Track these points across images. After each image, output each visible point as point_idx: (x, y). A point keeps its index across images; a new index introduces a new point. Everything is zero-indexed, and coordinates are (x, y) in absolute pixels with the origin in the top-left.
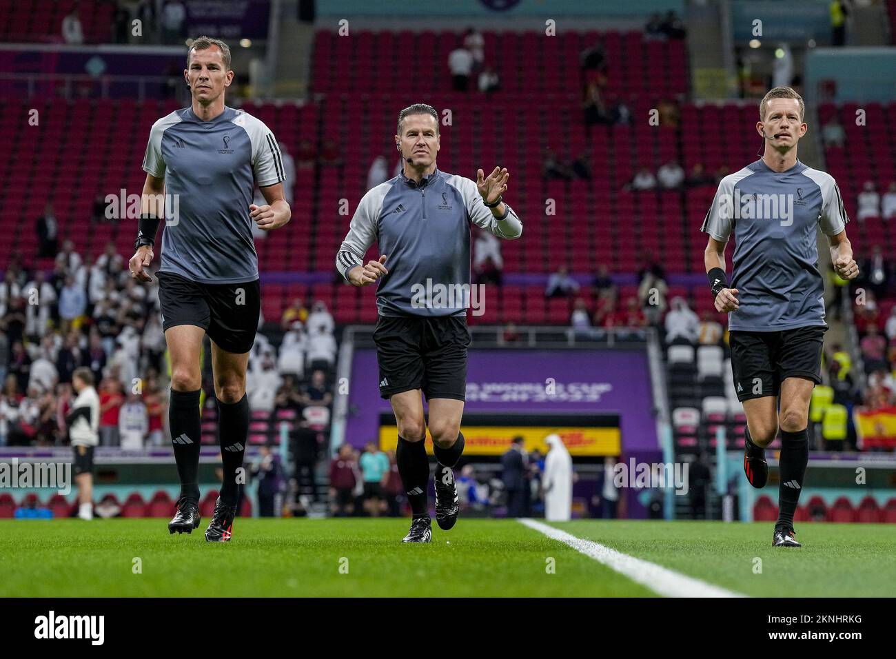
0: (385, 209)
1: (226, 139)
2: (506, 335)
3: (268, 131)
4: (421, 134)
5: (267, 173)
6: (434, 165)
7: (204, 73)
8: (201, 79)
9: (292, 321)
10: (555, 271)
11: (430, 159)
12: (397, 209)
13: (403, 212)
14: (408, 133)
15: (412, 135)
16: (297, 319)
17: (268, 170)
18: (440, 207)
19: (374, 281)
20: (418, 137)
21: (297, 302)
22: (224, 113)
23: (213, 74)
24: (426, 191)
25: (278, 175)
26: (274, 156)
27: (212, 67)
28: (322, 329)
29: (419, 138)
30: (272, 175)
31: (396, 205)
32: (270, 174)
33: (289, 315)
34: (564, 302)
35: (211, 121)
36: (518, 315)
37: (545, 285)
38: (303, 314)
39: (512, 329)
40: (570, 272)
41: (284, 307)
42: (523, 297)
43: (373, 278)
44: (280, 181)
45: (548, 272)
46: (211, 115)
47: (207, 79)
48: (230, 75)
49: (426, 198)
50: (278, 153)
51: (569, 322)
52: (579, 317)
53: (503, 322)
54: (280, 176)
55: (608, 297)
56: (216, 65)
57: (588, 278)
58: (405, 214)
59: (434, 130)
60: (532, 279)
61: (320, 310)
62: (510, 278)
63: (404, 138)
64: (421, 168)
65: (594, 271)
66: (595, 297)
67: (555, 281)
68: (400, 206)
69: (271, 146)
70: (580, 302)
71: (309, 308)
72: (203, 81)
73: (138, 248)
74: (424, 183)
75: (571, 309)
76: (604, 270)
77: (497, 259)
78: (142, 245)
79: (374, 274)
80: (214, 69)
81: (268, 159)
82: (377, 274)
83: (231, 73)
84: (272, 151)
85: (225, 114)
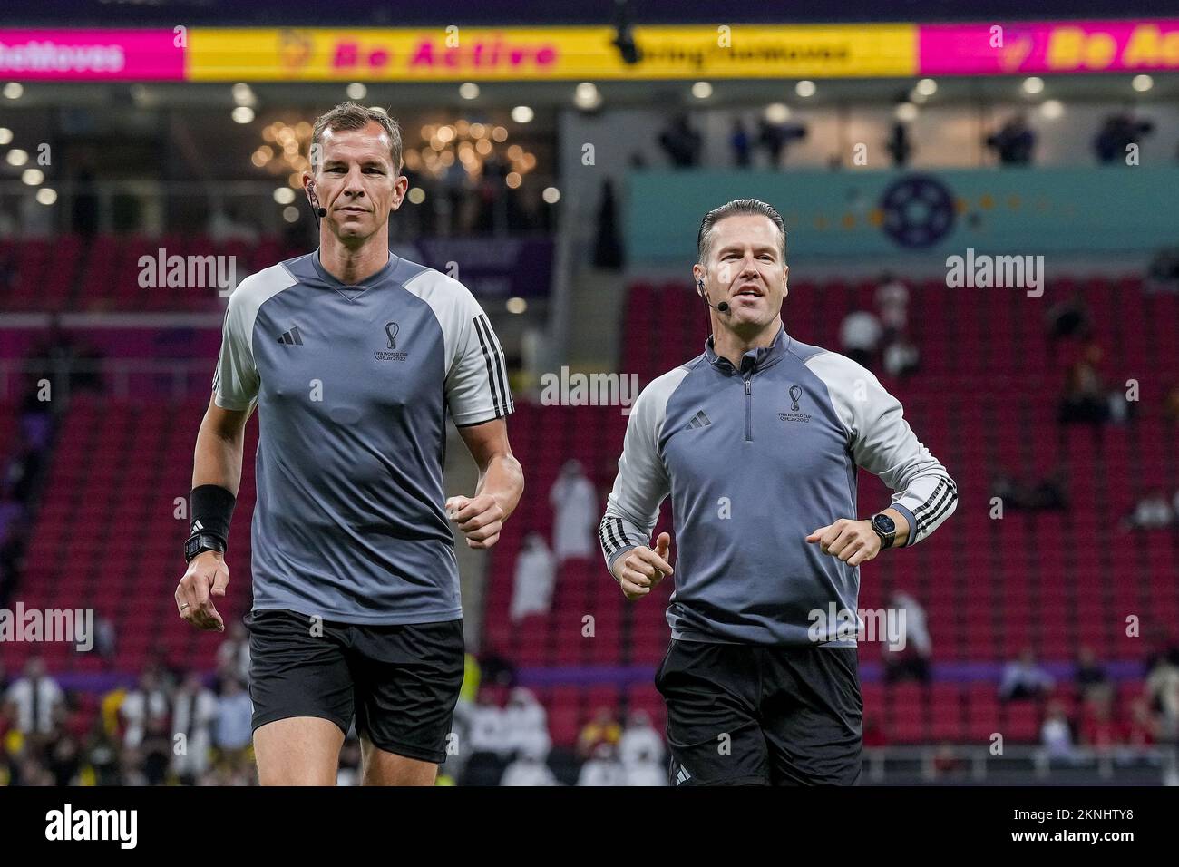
0: (671, 423)
1: (391, 329)
2: (938, 762)
3: (477, 310)
4: (749, 254)
5: (473, 396)
6: (777, 325)
7: (355, 180)
8: (347, 193)
9: (596, 745)
10: (1015, 657)
11: (766, 311)
12: (694, 420)
13: (705, 427)
14: (722, 252)
15: (731, 257)
16: (603, 740)
17: (476, 389)
18: (784, 417)
19: (647, 590)
20: (742, 260)
21: (603, 713)
22: (387, 267)
23: (372, 184)
24: (757, 383)
25: (495, 402)
26: (489, 362)
27: (370, 168)
28: (644, 756)
29: (747, 262)
30: (483, 402)
31: (693, 413)
32: (480, 397)
33: (590, 734)
34: (1029, 708)
35: (362, 283)
36: (955, 728)
37: (997, 680)
38: (613, 733)
39: (947, 752)
40: (1040, 660)
41: (583, 722)
42: (964, 700)
43: (644, 585)
44: (498, 417)
45: (1001, 660)
46: (362, 271)
47: (362, 194)
48: (401, 186)
49: (754, 398)
50: (497, 356)
51: (1037, 740)
52: (1055, 731)
53: (934, 741)
54: (500, 405)
55: (1099, 697)
56: (379, 164)
57: (1065, 668)
58: (708, 430)
59: (776, 247)
60: (978, 670)
61: (638, 726)
62: (942, 670)
63: (714, 265)
64: (748, 330)
65: (1074, 657)
66: (1078, 699)
67: (1014, 673)
68: (701, 414)
69: (482, 342)
70: (1056, 707)
71: (623, 723)
72: (354, 198)
73: (194, 556)
74: (750, 367)
75: (1041, 719)
76: (1087, 656)
77: (922, 641)
78: (205, 550)
79: (643, 577)
80: (373, 172)
81: (475, 367)
82: (649, 576)
83: (403, 182)
84: (485, 351)
85: (390, 270)
